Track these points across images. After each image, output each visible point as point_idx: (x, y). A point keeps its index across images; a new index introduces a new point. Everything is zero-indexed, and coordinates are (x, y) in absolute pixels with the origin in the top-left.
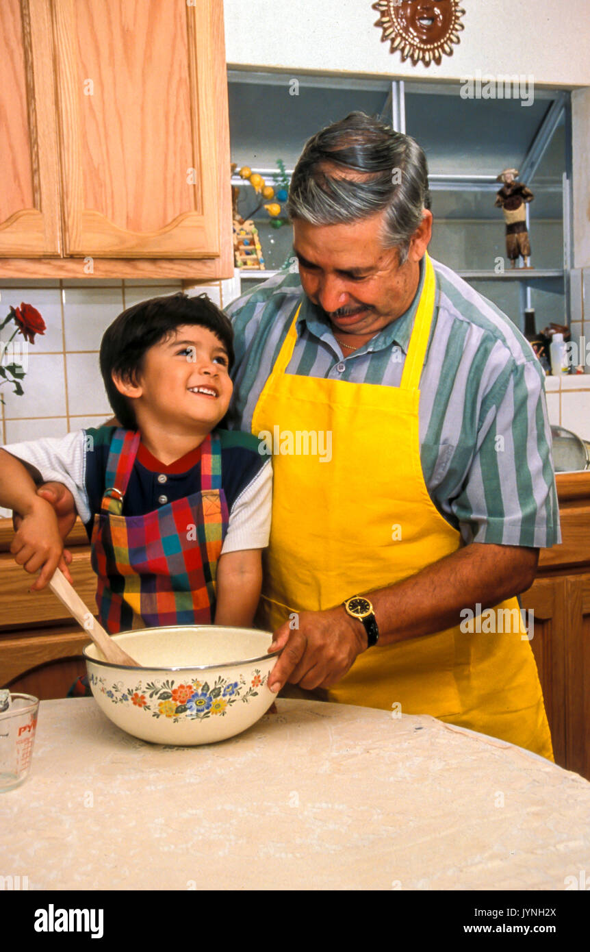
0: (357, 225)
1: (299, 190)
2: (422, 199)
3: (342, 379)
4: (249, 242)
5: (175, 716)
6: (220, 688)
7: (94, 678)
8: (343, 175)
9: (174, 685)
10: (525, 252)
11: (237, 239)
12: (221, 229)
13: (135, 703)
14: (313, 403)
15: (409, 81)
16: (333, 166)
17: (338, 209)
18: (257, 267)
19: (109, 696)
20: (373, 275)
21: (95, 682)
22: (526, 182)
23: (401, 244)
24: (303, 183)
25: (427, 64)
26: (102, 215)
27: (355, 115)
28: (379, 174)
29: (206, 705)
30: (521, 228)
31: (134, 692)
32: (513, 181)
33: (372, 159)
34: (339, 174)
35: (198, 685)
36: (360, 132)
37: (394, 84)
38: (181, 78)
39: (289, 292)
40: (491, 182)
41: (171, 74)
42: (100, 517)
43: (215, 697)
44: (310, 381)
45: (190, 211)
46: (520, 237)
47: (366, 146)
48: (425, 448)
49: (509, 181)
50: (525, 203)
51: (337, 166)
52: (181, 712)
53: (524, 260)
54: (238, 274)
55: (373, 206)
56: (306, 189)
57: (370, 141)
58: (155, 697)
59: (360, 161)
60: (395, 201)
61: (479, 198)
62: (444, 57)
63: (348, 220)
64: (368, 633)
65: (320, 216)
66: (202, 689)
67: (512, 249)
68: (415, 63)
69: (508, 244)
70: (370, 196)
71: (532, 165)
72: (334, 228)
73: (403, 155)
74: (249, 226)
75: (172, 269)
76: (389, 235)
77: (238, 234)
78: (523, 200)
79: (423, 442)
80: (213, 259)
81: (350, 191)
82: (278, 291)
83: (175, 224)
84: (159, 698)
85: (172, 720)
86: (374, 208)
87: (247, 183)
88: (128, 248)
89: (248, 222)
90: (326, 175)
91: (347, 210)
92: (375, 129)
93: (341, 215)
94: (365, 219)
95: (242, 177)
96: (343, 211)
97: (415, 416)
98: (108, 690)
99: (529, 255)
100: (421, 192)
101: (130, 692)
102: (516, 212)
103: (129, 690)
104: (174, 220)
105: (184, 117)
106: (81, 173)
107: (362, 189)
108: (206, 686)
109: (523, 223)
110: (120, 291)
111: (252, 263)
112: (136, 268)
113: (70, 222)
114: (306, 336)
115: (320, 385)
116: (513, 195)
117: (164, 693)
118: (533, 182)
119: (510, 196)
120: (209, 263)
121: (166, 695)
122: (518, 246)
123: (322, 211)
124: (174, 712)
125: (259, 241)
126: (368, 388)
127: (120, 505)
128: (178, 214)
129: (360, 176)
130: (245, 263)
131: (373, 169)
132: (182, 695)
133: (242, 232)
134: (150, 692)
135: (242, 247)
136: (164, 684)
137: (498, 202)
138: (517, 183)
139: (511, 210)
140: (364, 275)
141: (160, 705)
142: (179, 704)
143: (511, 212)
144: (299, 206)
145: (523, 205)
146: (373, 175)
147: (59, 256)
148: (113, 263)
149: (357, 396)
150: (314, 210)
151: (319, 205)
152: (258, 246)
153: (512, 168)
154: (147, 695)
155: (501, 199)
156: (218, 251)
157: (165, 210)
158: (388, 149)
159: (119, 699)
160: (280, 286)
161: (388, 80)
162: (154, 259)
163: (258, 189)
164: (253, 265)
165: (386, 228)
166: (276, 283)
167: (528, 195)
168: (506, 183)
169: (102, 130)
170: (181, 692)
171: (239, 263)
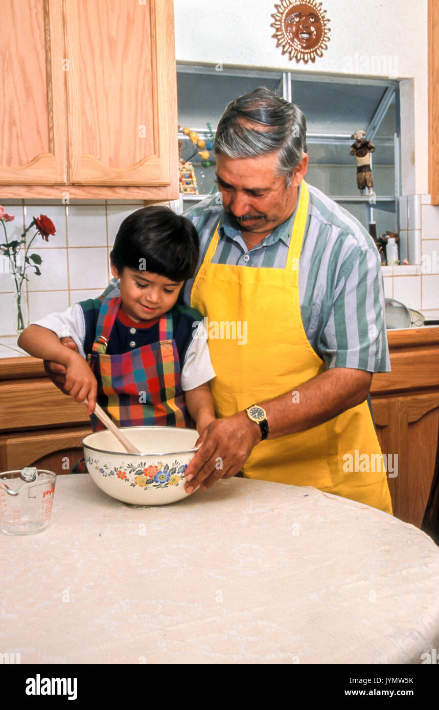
0: (260, 160)
1: (222, 135)
2: (303, 146)
3: (247, 266)
4: (188, 176)
5: (145, 486)
6: (176, 468)
7: (91, 460)
8: (252, 127)
9: (146, 466)
10: (370, 185)
11: (181, 174)
12: (171, 166)
13: (119, 477)
14: (229, 283)
15: (294, 72)
16: (246, 120)
17: (248, 149)
18: (194, 192)
19: (101, 472)
20: (268, 194)
21: (91, 462)
22: (370, 139)
23: (287, 175)
24: (225, 131)
25: (306, 62)
26: (94, 158)
27: (260, 89)
28: (276, 127)
29: (166, 479)
30: (367, 168)
31: (119, 470)
32: (362, 139)
33: (272, 117)
34: (249, 126)
35: (162, 466)
36: (264, 100)
37: (284, 75)
38: (146, 69)
39: (214, 210)
40: (347, 139)
41: (140, 66)
42: (92, 356)
43: (172, 473)
44: (226, 267)
45: (151, 155)
46: (367, 175)
47: (268, 109)
48: (303, 308)
49: (359, 138)
50: (369, 152)
51: (249, 120)
52: (150, 483)
53: (369, 189)
54: (182, 197)
55: (271, 148)
56: (227, 135)
57: (270, 106)
58: (133, 473)
59: (264, 118)
60: (285, 145)
61: (339, 149)
62: (317, 58)
63: (254, 156)
64: (262, 432)
65: (236, 152)
66: (164, 469)
67: (361, 182)
68: (298, 61)
69: (358, 180)
70: (269, 141)
71: (374, 128)
72: (244, 161)
73: (292, 116)
74: (188, 165)
75: (139, 193)
76: (280, 167)
77: (182, 171)
78: (368, 150)
79: (301, 305)
80: (166, 187)
81: (257, 137)
82: (207, 209)
83: (141, 163)
84: (135, 474)
85: (143, 488)
86: (272, 149)
87: (187, 138)
88: (110, 179)
89: (188, 163)
90: (241, 126)
91: (254, 150)
92: (273, 98)
93: (250, 152)
94: (266, 157)
95: (184, 133)
96: (251, 150)
97: (296, 287)
98: (101, 468)
99: (372, 186)
100: (302, 141)
101: (116, 470)
102: (363, 158)
103: (115, 468)
104: (141, 161)
105: (148, 94)
106: (81, 130)
107: (264, 137)
108: (167, 467)
109: (369, 166)
110: (104, 207)
111: (190, 190)
112: (115, 192)
113: (73, 162)
114: (225, 238)
115: (233, 270)
116: (362, 148)
117: (139, 470)
118: (375, 139)
119: (360, 148)
120: (163, 189)
121: (140, 472)
122: (365, 181)
123: (238, 150)
124: (145, 483)
125: (195, 175)
126: (264, 270)
127: (105, 348)
128: (143, 157)
129: (263, 128)
130: (186, 190)
131: (272, 124)
132: (151, 472)
133: (184, 169)
134: (130, 469)
135: (183, 179)
136: (139, 464)
137: (352, 152)
138: (365, 140)
139: (360, 157)
140: (262, 193)
141: (136, 478)
142: (148, 478)
143: (361, 158)
144: (222, 145)
145: (368, 153)
146: (272, 128)
147: (65, 184)
148: (100, 189)
149: (257, 277)
150: (232, 148)
151: (235, 145)
152: (194, 179)
153: (362, 130)
154: (127, 472)
155: (354, 150)
156: (169, 181)
157: (135, 154)
158: (282, 111)
159: (108, 474)
160: (208, 206)
161: (280, 72)
162: (127, 187)
163: (195, 142)
164: (191, 191)
165: (279, 163)
166: (205, 204)
167: (372, 147)
168: (357, 139)
169: (94, 102)
170: (150, 470)
171: (182, 190)
